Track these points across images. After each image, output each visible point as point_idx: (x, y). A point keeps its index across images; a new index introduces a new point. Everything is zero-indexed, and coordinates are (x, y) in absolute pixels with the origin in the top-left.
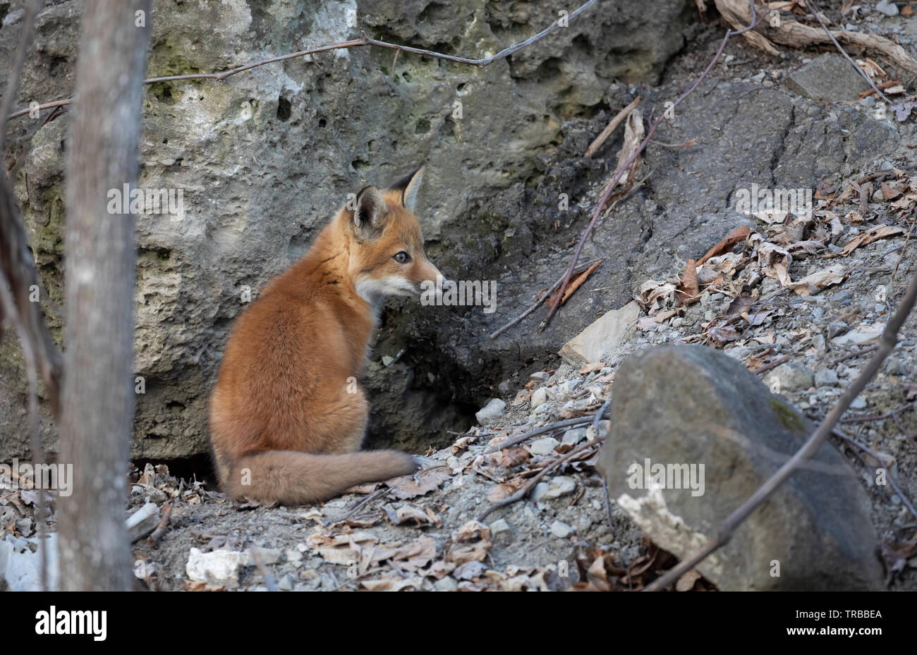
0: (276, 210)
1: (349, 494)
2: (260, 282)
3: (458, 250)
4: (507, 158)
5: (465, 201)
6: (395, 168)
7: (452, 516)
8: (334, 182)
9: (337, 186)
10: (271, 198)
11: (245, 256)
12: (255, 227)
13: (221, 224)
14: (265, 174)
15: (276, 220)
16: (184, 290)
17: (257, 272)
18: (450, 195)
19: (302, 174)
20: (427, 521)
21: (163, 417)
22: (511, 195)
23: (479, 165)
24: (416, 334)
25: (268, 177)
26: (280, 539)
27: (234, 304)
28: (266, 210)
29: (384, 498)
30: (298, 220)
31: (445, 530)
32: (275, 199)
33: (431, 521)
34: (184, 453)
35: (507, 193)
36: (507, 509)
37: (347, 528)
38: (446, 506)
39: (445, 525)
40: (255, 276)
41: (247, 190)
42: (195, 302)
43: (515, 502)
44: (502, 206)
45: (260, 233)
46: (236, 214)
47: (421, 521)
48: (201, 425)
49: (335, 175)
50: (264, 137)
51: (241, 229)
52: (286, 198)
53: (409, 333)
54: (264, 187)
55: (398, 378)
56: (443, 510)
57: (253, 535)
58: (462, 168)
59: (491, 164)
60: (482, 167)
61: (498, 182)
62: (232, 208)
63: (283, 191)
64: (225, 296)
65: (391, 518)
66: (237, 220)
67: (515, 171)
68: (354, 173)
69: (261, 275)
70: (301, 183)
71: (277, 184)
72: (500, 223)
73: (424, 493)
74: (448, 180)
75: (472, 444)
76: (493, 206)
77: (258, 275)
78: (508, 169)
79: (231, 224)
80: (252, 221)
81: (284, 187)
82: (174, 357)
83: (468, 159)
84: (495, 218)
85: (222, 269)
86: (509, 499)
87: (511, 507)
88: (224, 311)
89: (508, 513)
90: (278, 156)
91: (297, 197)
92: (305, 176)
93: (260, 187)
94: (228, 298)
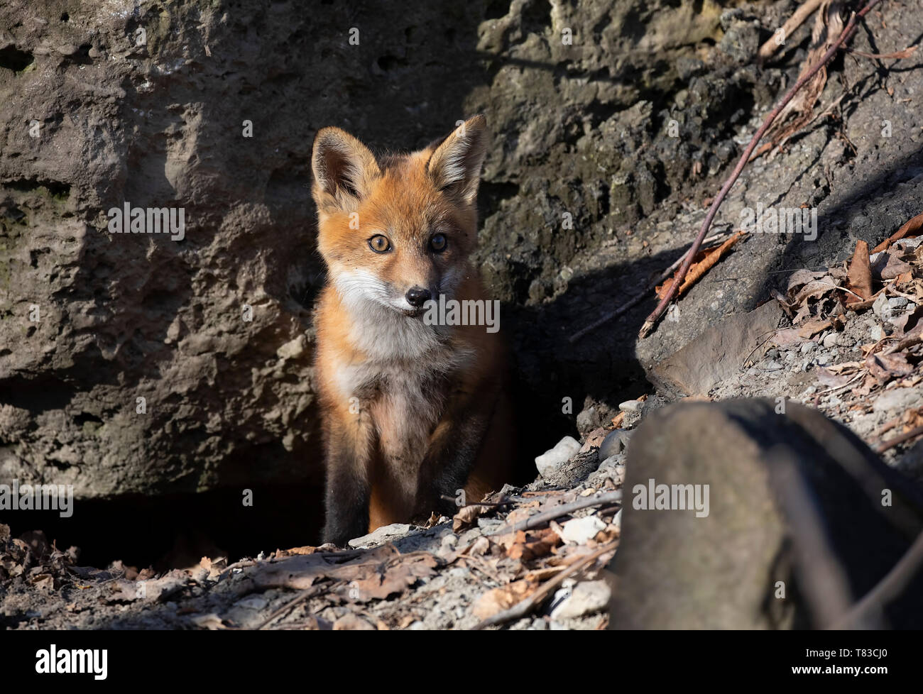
2: (217, 239)
6: (448, 70)
8: (348, 88)
9: (352, 95)
10: (237, 111)
13: (154, 147)
14: (228, 73)
16: (91, 247)
17: (213, 224)
19: (293, 76)
21: (68, 436)
25: (233, 78)
27: (176, 271)
30: (283, 145)
34: (104, 491)
40: (209, 229)
42: (111, 266)
45: (217, 164)
46: (178, 134)
48: (126, 451)
49: (349, 78)
51: (186, 157)
54: (225, 93)
63: (259, 100)
66: (180, 142)
68: (380, 76)
69: (220, 228)
70: (291, 90)
71: (247, 89)
72: (608, 161)
77: (215, 228)
79: (171, 148)
81: (260, 94)
82: (77, 349)
88: (160, 280)
90: (251, 47)
91: (282, 110)
92: (298, 79)
93: (219, 92)
94: (166, 261)
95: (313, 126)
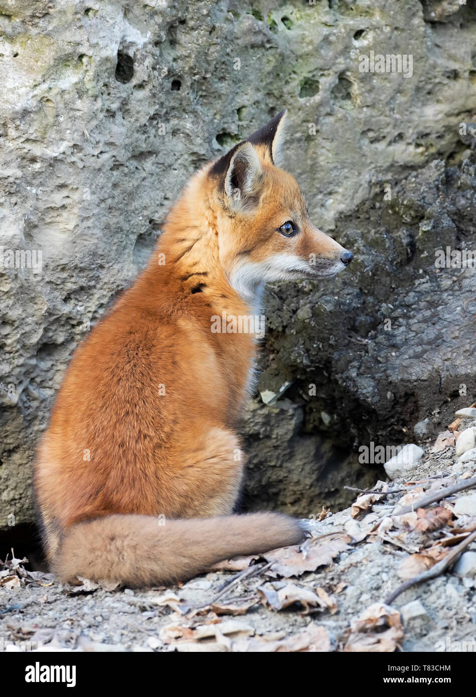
0: (116, 200)
1: (215, 571)
2: (97, 296)
3: (358, 249)
4: (421, 128)
5: (366, 185)
7: (351, 598)
8: (194, 162)
9: (196, 168)
10: (110, 185)
11: (77, 262)
12: (89, 223)
13: (43, 219)
14: (101, 152)
15: (117, 213)
17: (93, 283)
18: (346, 178)
19: (150, 153)
20: (318, 606)
22: (427, 176)
23: (384, 137)
24: (304, 361)
25: (105, 156)
26: (125, 632)
27: (63, 325)
28: (103, 201)
29: (262, 576)
30: (146, 213)
31: (342, 616)
32: (115, 186)
33: (323, 605)
35: (422, 174)
36: (424, 588)
37: (213, 616)
38: (343, 585)
39: (342, 610)
40: (90, 288)
41: (78, 174)
42: (11, 323)
43: (433, 577)
44: (415, 190)
45: (95, 231)
46: (64, 207)
47: (310, 605)
49: (194, 154)
50: (99, 104)
51: (71, 227)
52: (129, 184)
53: (295, 361)
54: (99, 170)
55: (283, 419)
56: (339, 590)
57: (90, 627)
58: (362, 142)
59: (401, 136)
60: (388, 139)
61: (409, 159)
62: (58, 198)
63: (126, 175)
64: (50, 314)
65: (270, 602)
66: (65, 214)
67: (432, 145)
68: (220, 151)
69: (98, 286)
70: (149, 164)
71: (117, 166)
72: (412, 213)
73: (314, 569)
74: (343, 157)
75: (377, 503)
76: (403, 191)
77: (94, 287)
78: (423, 142)
79: (58, 219)
80: (85, 215)
81: (126, 170)
83: (369, 130)
84: (406, 206)
85: (47, 279)
86: (426, 574)
87: (429, 585)
88: (50, 334)
89: (425, 592)
90: (119, 129)
91: (143, 183)
92: (155, 155)
93: (95, 169)
94: (56, 317)
95: (167, 196)
